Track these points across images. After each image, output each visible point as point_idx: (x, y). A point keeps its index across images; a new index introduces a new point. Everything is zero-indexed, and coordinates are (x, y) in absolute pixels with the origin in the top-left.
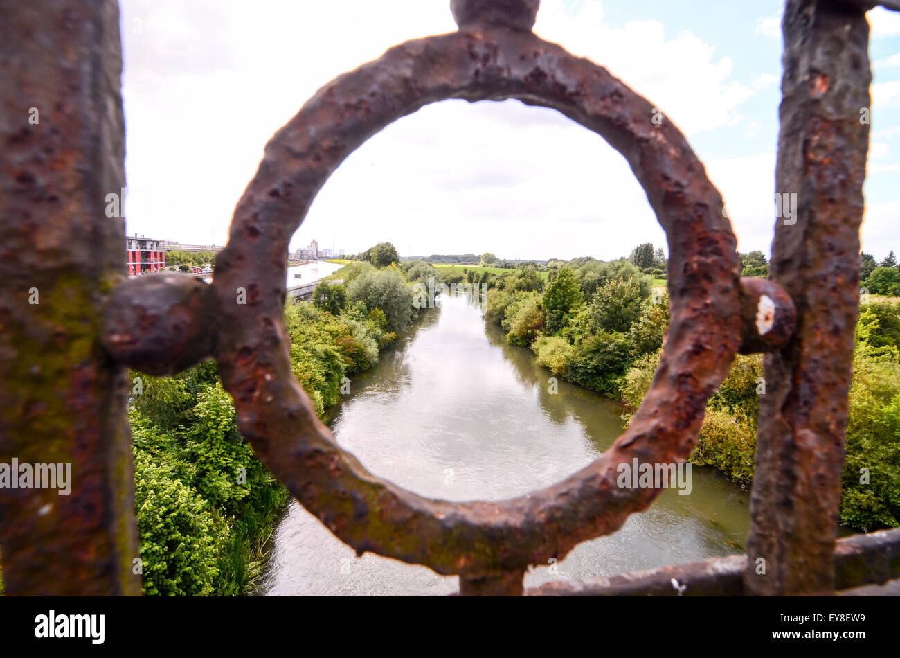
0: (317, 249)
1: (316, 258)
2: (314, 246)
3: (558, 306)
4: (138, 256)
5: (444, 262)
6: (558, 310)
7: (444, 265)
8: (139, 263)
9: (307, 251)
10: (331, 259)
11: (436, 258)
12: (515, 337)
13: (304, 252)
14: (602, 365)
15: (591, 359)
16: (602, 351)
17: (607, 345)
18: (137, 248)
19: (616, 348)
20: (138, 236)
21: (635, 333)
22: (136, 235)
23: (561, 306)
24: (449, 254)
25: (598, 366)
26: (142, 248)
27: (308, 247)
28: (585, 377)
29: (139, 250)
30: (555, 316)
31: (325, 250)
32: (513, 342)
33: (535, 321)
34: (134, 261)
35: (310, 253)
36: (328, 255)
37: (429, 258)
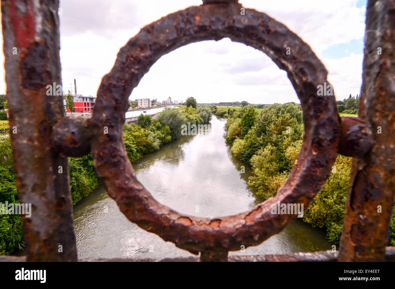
0: (171, 101)
1: (170, 104)
2: (169, 99)
3: (247, 125)
4: (90, 105)
5: (225, 105)
6: (246, 127)
7: (225, 107)
8: (90, 107)
9: (167, 101)
10: (177, 104)
11: (221, 104)
12: (229, 139)
13: (165, 102)
14: (252, 153)
15: (248, 150)
16: (252, 146)
17: (256, 144)
18: (90, 101)
19: (259, 145)
20: (91, 96)
21: (262, 138)
22: (90, 96)
23: (248, 125)
24: (228, 102)
25: (250, 153)
26: (91, 101)
27: (167, 100)
28: (246, 158)
29: (90, 102)
30: (245, 130)
31: (175, 101)
32: (228, 141)
33: (236, 132)
34: (88, 106)
35: (168, 103)
36: (175, 103)
37: (219, 104)
